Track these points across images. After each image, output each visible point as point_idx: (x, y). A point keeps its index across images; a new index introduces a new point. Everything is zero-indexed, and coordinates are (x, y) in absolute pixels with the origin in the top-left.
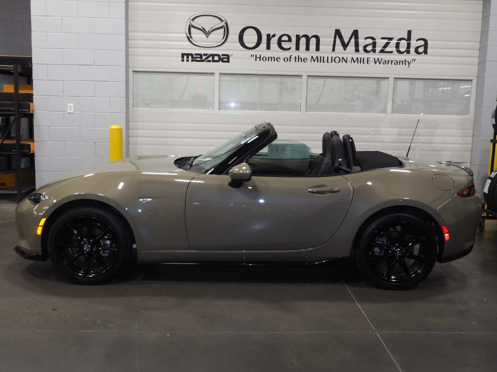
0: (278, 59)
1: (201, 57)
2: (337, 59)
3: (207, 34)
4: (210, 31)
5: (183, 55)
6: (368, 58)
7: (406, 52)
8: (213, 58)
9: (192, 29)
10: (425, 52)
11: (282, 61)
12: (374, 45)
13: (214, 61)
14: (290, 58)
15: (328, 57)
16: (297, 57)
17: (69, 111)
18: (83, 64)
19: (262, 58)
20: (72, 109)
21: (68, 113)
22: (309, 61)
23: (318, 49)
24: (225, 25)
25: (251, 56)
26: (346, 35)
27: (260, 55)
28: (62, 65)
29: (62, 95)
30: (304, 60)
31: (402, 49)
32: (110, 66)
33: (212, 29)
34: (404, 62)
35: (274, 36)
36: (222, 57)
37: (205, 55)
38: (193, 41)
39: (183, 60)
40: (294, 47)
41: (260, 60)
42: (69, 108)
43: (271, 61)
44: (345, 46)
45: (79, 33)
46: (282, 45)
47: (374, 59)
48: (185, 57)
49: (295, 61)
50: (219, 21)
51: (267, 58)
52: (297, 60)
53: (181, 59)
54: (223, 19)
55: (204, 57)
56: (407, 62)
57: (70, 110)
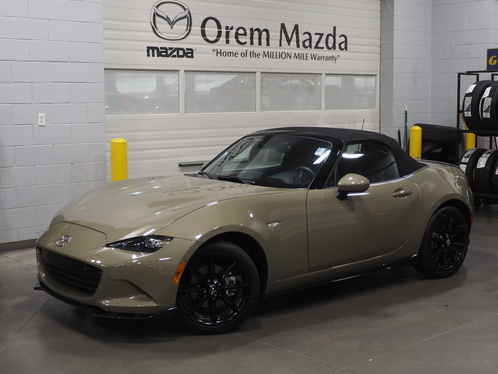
0: (235, 54)
1: (166, 52)
2: (284, 55)
3: (172, 24)
4: (174, 21)
5: (149, 48)
6: (306, 54)
7: (333, 48)
8: (178, 53)
9: (157, 18)
10: (346, 48)
11: (239, 56)
12: (310, 39)
13: (179, 56)
14: (246, 53)
15: (276, 52)
16: (252, 52)
17: (40, 124)
18: (56, 61)
19: (222, 53)
20: (44, 120)
21: (39, 126)
22: (261, 57)
23: (268, 44)
24: (188, 14)
25: (213, 51)
26: (290, 29)
27: (221, 50)
28: (30, 61)
29: (31, 102)
30: (258, 55)
31: (330, 45)
32: (87, 63)
33: (176, 20)
34: (332, 58)
35: (232, 28)
36: (186, 51)
37: (170, 49)
38: (158, 32)
39: (148, 55)
40: (249, 41)
41: (221, 56)
42: (39, 120)
43: (231, 56)
44: (289, 41)
45: (49, 20)
46: (239, 38)
47: (311, 54)
48: (151, 51)
49: (251, 57)
50: (183, 10)
51: (227, 53)
52: (252, 56)
53: (146, 53)
54: (186, 8)
55: (169, 52)
56: (334, 58)
57: (42, 122)
